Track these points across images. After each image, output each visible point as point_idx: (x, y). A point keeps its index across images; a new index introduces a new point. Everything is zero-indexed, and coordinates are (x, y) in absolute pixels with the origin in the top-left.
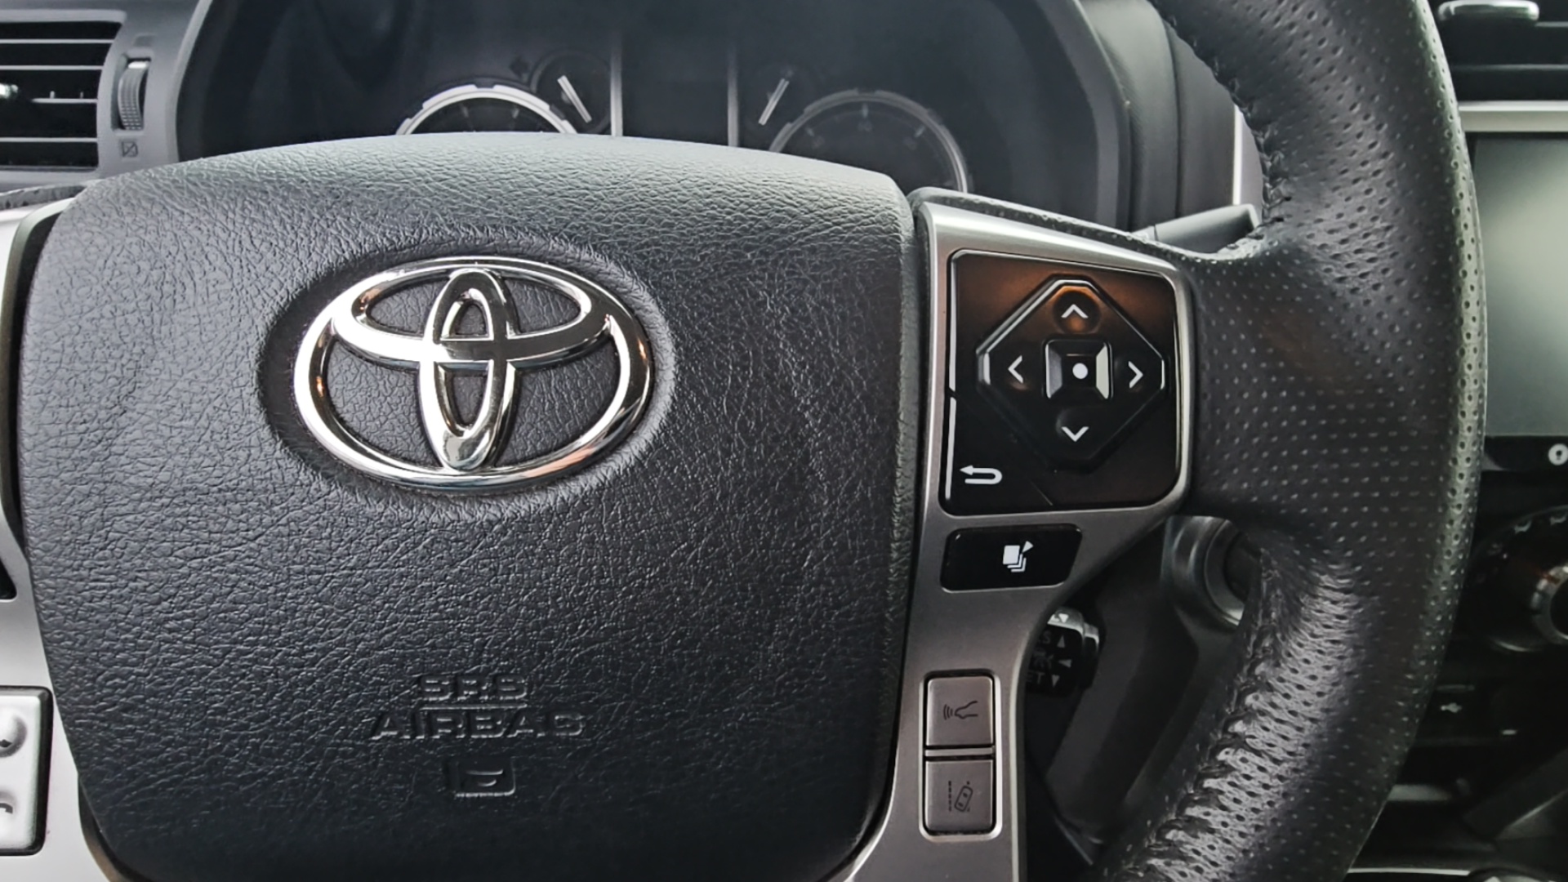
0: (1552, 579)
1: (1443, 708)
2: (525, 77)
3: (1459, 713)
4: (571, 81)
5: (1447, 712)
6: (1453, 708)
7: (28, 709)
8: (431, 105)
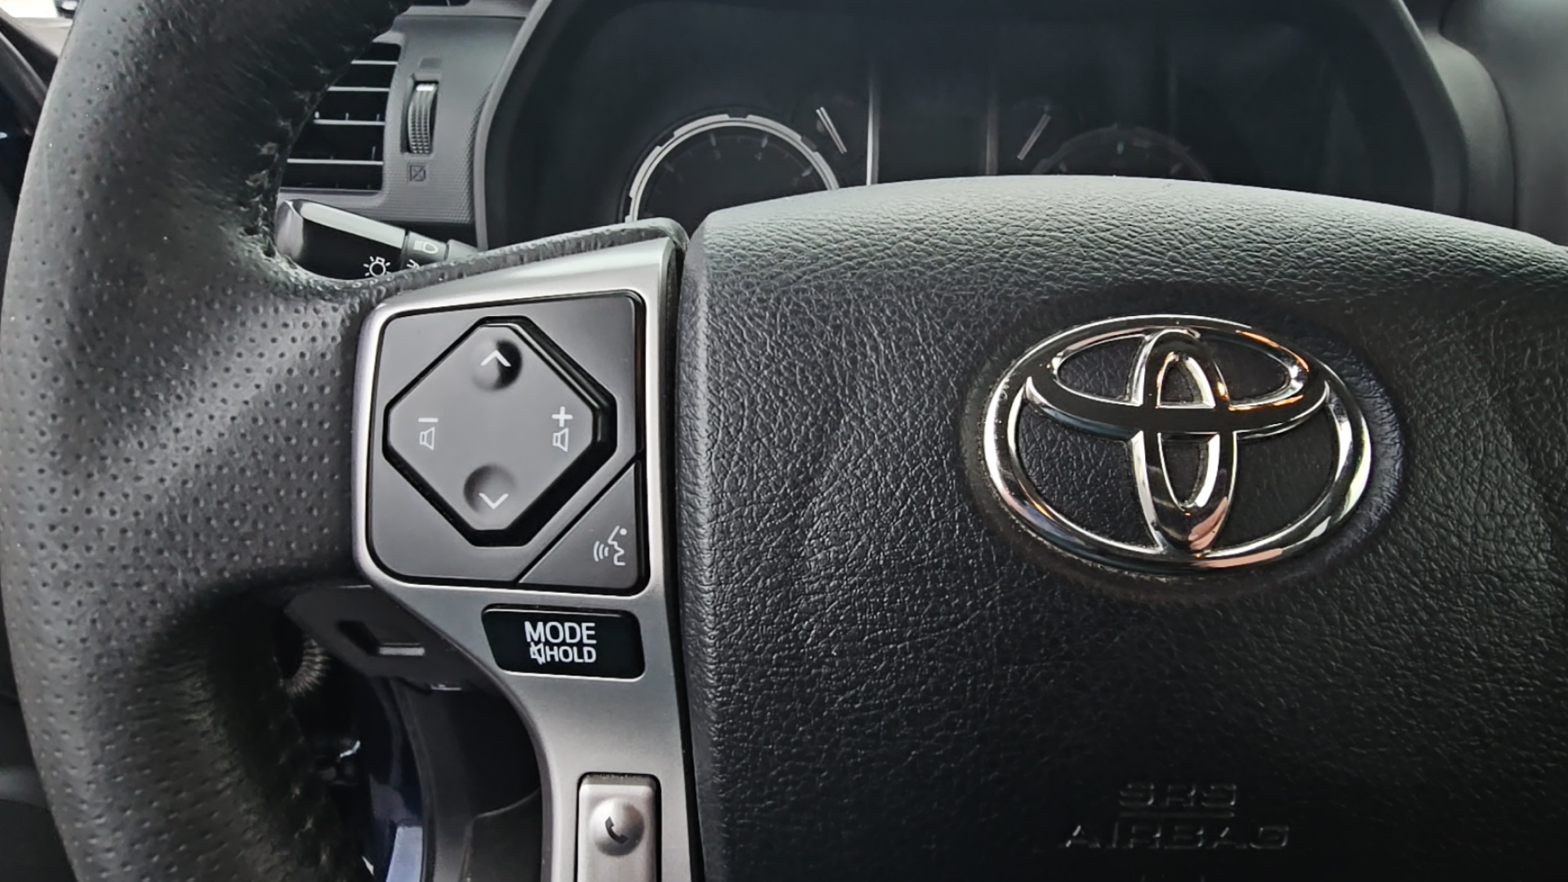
2: (782, 107)
7: (642, 791)
8: (683, 133)
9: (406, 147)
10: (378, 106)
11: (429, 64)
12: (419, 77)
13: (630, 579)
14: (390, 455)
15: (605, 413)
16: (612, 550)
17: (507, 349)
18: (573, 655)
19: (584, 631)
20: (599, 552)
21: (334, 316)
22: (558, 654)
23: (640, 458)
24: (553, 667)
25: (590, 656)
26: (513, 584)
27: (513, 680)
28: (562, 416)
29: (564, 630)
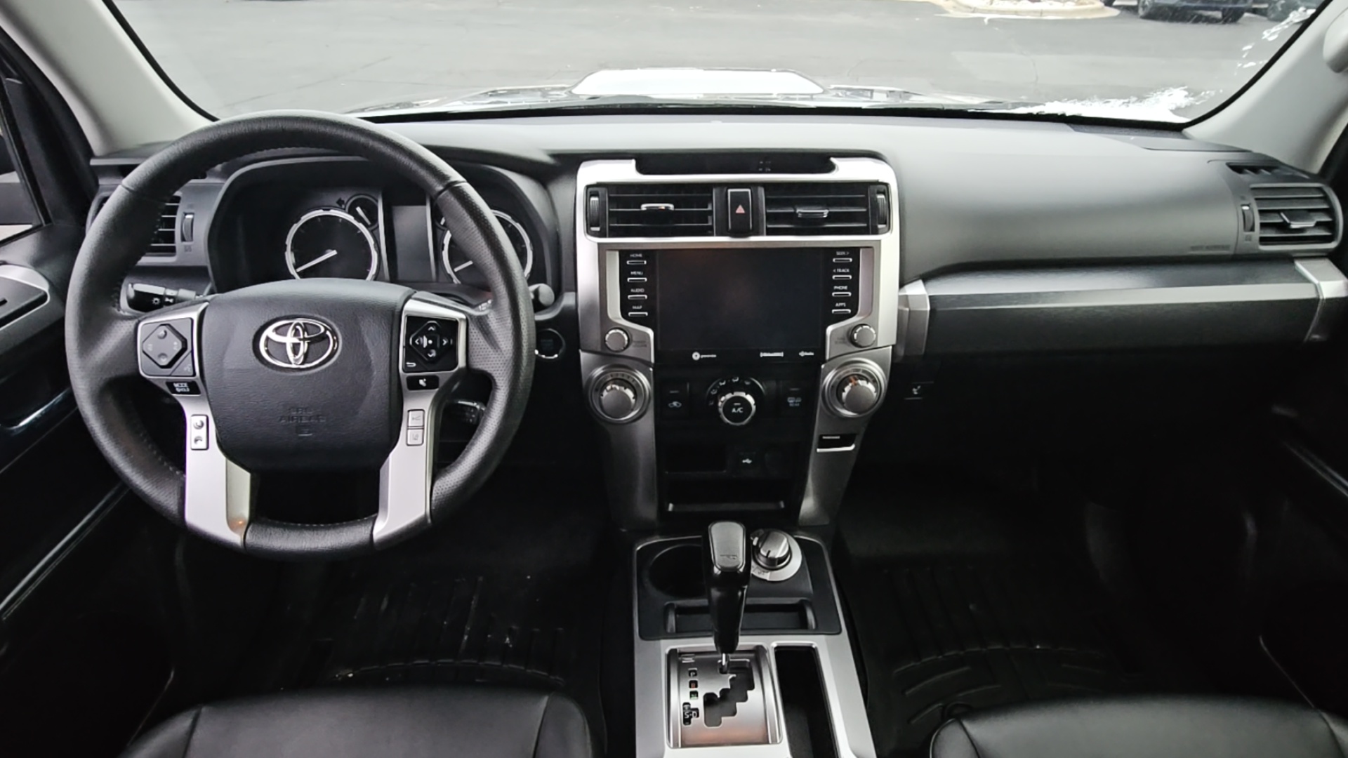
0: (722, 402)
1: (744, 461)
2: (343, 206)
3: (751, 463)
4: (362, 208)
5: (746, 463)
6: (748, 461)
7: (204, 419)
8: (305, 218)
9: (183, 239)
10: (171, 223)
11: (191, 206)
12: (187, 211)
13: (192, 374)
14: (144, 353)
15: (184, 342)
16: (188, 369)
17: (166, 332)
18: (185, 390)
19: (186, 385)
20: (185, 369)
21: (132, 324)
22: (182, 390)
23: (192, 352)
24: (182, 393)
25: (188, 390)
26: (170, 376)
27: (174, 395)
28: (175, 343)
29: (182, 384)
